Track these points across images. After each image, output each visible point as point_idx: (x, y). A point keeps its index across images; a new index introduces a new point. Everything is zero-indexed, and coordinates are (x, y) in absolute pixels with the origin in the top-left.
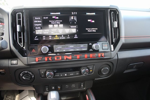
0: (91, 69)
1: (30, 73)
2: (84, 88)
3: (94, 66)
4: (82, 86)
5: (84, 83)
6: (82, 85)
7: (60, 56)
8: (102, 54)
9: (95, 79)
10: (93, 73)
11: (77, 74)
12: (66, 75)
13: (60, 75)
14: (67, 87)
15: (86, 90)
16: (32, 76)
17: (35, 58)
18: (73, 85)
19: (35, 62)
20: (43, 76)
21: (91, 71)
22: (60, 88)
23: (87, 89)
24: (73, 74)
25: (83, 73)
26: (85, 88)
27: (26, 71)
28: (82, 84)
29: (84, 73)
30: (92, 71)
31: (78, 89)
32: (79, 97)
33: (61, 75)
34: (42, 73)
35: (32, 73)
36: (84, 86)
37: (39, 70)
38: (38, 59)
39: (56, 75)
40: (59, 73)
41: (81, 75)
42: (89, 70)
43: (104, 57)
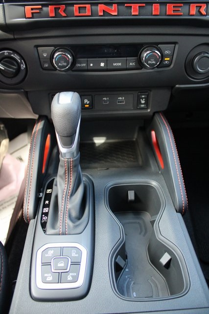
0: (167, 56)
1: (17, 57)
2: (147, 109)
3: (177, 46)
4: (143, 104)
5: (148, 96)
6: (143, 102)
7: (87, 6)
8: (201, 7)
9: (177, 86)
11: (131, 64)
12: (102, 65)
13: (88, 65)
14: (105, 101)
15: (152, 114)
16: (22, 65)
17: (23, 8)
18: (121, 98)
20: (46, 65)
21: (166, 59)
22: (88, 102)
23: (154, 114)
24: (120, 64)
25: (146, 61)
26: (149, 110)
27: (6, 51)
28: (142, 98)
30: (171, 61)
31: (131, 110)
32: (134, 139)
33: (91, 65)
34: (45, 55)
35: (22, 57)
36: (147, 103)
39: (79, 65)
40: (86, 59)
41: (141, 69)
42: (163, 56)
43: (206, 15)
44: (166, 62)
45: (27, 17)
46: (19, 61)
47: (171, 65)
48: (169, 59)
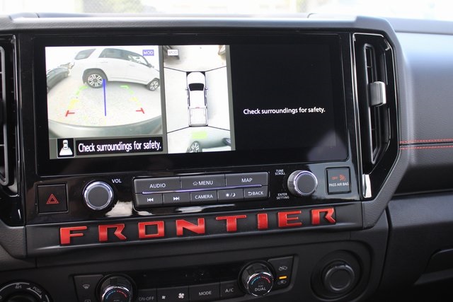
0: (282, 273)
1: (37, 291)
3: (296, 258)
7: (158, 223)
8: (327, 212)
10: (291, 287)
11: (227, 291)
12: (181, 296)
13: (158, 297)
17: (57, 230)
19: (58, 247)
21: (281, 278)
24: (210, 293)
25: (252, 289)
27: (18, 284)
29: (256, 290)
30: (288, 281)
33: (164, 297)
34: (86, 288)
35: (45, 291)
37: (73, 276)
38: (72, 232)
39: (143, 299)
40: (155, 289)
41: (243, 296)
42: (276, 275)
43: (335, 223)
44: (282, 282)
45: (62, 243)
46: (40, 296)
47: (289, 285)
48: (285, 277)
